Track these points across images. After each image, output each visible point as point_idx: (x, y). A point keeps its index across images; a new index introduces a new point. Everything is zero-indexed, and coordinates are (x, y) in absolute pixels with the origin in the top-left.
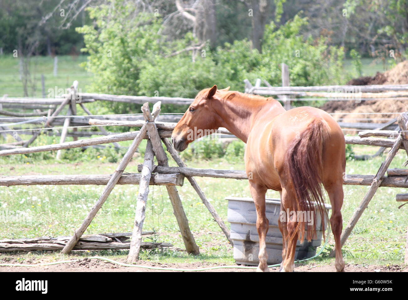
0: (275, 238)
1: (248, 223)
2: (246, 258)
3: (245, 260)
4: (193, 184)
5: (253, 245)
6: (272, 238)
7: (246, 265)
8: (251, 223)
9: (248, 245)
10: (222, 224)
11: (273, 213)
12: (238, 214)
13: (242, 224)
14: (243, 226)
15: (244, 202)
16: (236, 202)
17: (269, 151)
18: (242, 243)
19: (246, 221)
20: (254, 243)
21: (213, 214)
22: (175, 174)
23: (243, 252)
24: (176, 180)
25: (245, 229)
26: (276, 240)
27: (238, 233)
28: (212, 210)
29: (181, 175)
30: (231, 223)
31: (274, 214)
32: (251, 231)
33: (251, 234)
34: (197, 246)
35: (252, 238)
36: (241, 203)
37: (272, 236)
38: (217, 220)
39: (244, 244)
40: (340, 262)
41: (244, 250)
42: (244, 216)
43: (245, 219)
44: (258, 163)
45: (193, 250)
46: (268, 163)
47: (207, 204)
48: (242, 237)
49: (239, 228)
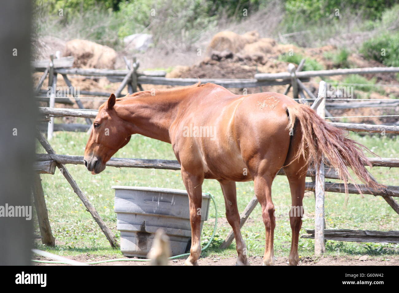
0: (171, 229)
1: (144, 213)
2: (140, 250)
3: (138, 252)
4: (65, 173)
5: (147, 236)
6: (168, 228)
7: (139, 258)
8: (148, 214)
9: (141, 237)
11: (171, 202)
12: (132, 203)
13: (136, 215)
14: (137, 216)
15: (139, 192)
16: (129, 191)
17: (231, 138)
18: (135, 235)
19: (142, 211)
20: (149, 234)
21: (86, 204)
22: (49, 161)
23: (136, 244)
24: (49, 168)
25: (140, 220)
26: (172, 231)
27: (132, 224)
28: (85, 200)
29: (54, 162)
30: (118, 213)
31: (172, 204)
32: (147, 222)
33: (146, 225)
35: (147, 229)
36: (136, 192)
37: (168, 227)
38: (90, 210)
39: (137, 236)
41: (138, 241)
42: (139, 205)
43: (140, 209)
44: (216, 149)
46: (229, 149)
47: (79, 192)
48: (137, 228)
49: (133, 218)
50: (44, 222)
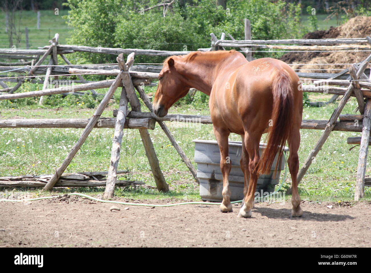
0: (237, 177)
1: (213, 163)
2: (211, 195)
3: (209, 196)
4: (163, 128)
5: (217, 183)
6: (234, 176)
7: (211, 202)
8: (216, 163)
9: (213, 183)
10: (190, 164)
11: (236, 154)
12: (204, 155)
13: (208, 164)
14: (208, 166)
15: (209, 145)
16: (202, 144)
17: (233, 99)
18: (208, 182)
19: (211, 161)
20: (219, 181)
21: (182, 155)
22: (148, 119)
23: (208, 190)
24: (148, 124)
25: (210, 169)
26: (238, 178)
27: (203, 172)
28: (180, 152)
29: (153, 120)
30: (198, 163)
31: (237, 155)
32: (216, 171)
33: (216, 173)
34: (166, 184)
35: (217, 177)
36: (207, 145)
37: (234, 175)
38: (185, 161)
39: (209, 183)
40: (297, 198)
41: (210, 187)
42: (209, 157)
43: (210, 159)
44: (224, 109)
45: (163, 188)
46: (232, 109)
47: (175, 146)
48: (208, 176)
49: (205, 168)
50: (156, 171)
